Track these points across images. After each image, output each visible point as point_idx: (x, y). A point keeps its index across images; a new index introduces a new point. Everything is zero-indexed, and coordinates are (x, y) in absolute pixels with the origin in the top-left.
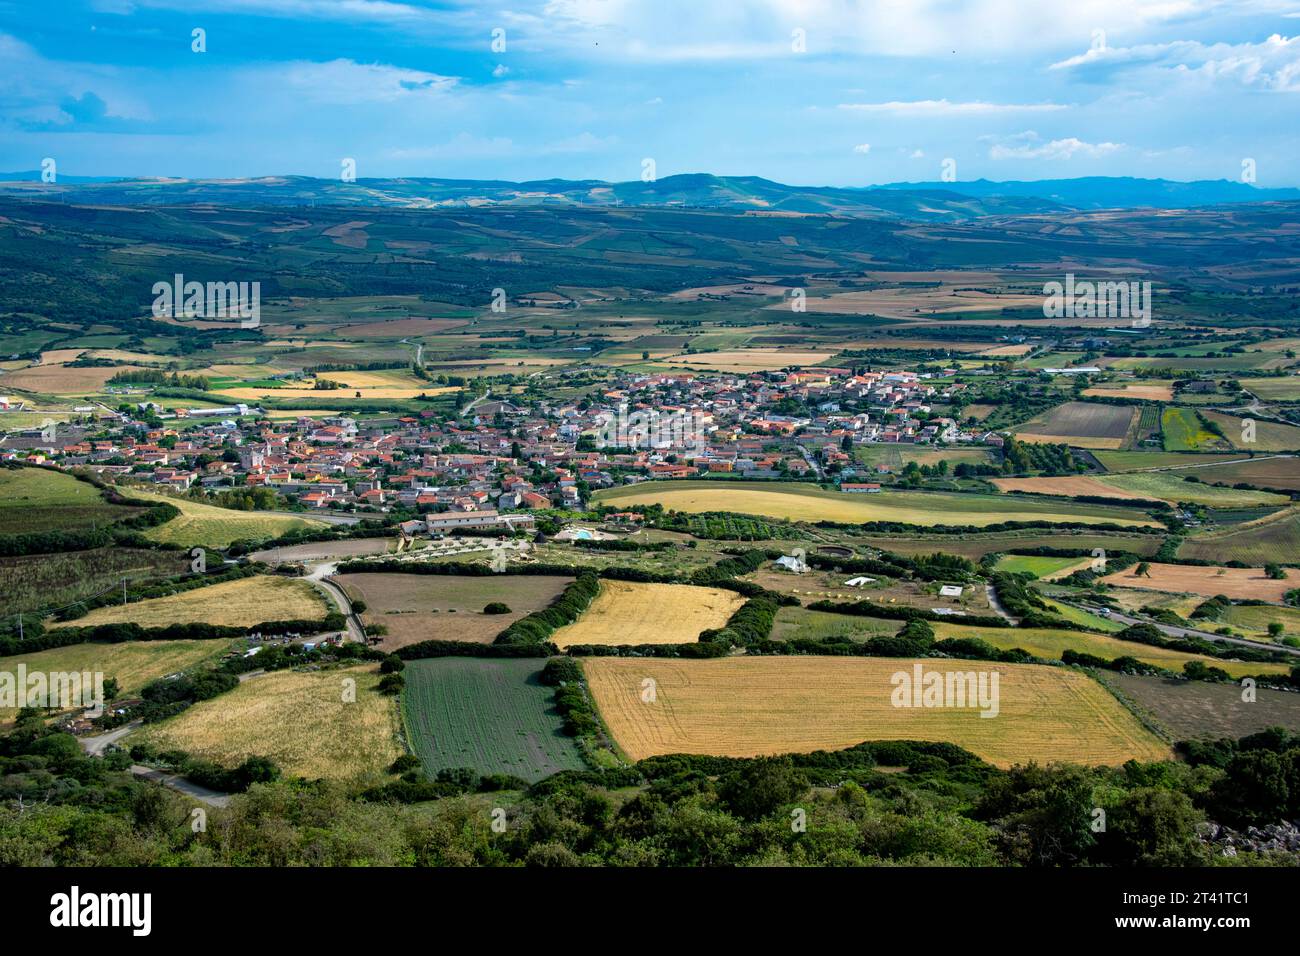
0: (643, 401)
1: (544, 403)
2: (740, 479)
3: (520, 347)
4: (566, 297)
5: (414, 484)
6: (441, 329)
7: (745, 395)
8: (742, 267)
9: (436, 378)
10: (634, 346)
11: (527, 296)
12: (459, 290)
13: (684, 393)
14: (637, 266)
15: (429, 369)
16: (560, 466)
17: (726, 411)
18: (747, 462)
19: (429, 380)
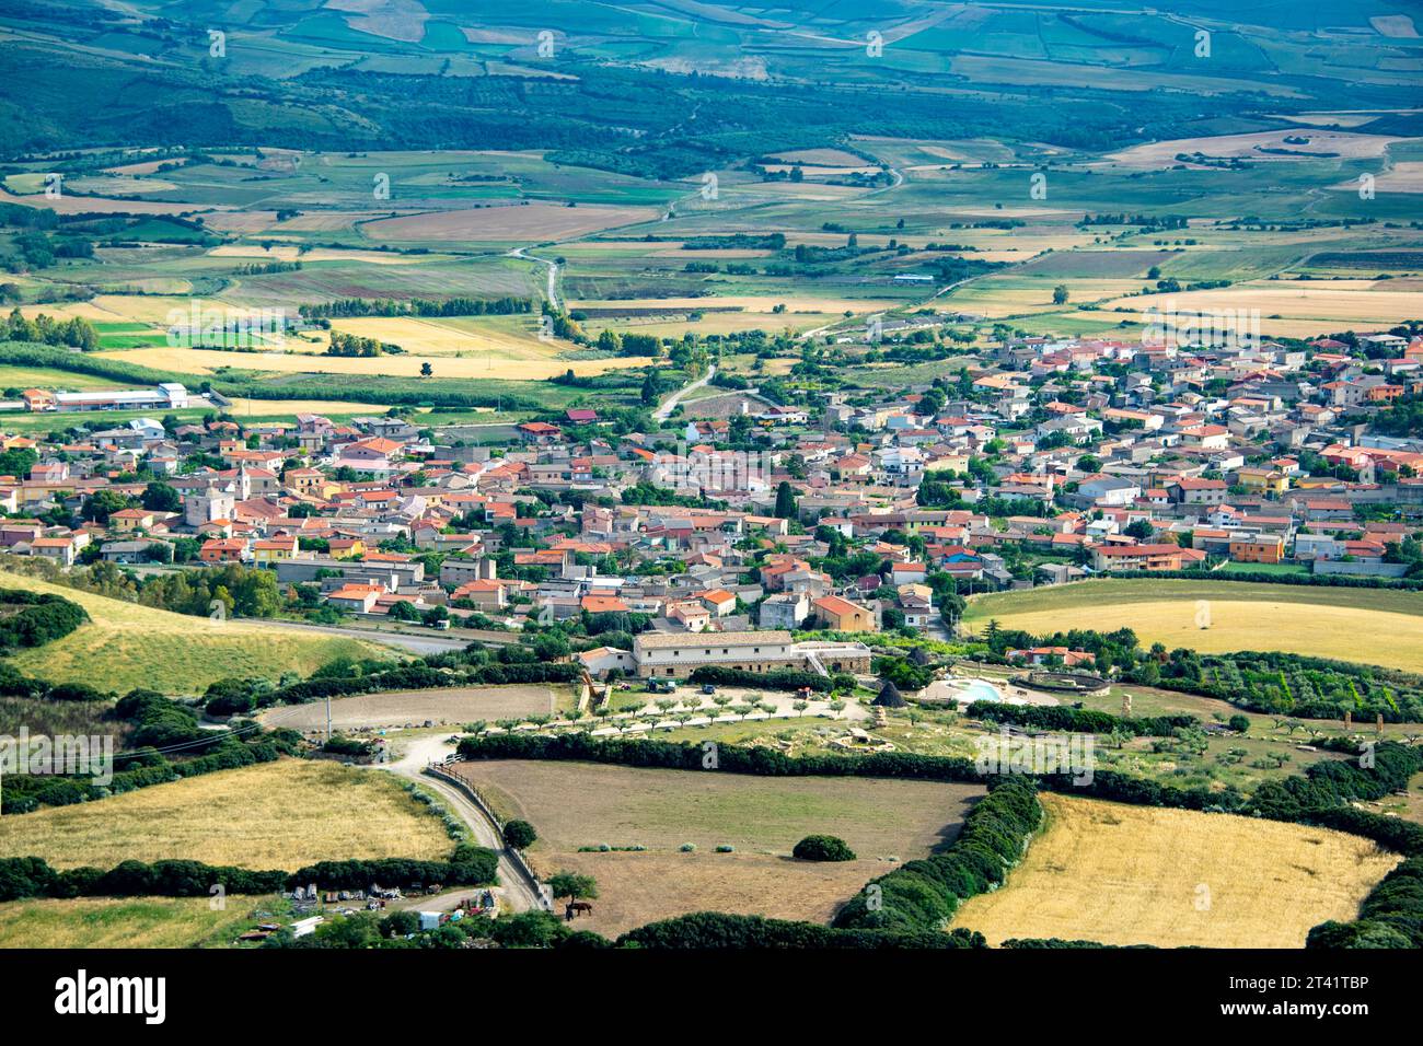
0: (1063, 398)
1: (838, 398)
2: (1305, 578)
3: (774, 272)
4: (871, 160)
5: (569, 571)
6: (597, 229)
7: (1306, 387)
8: (1278, 91)
9: (593, 335)
10: (1036, 270)
11: (783, 156)
12: (629, 140)
13: (1158, 380)
14: (1029, 90)
15: (576, 316)
16: (885, 538)
17: (1259, 423)
18: (1318, 542)
19: (578, 340)
